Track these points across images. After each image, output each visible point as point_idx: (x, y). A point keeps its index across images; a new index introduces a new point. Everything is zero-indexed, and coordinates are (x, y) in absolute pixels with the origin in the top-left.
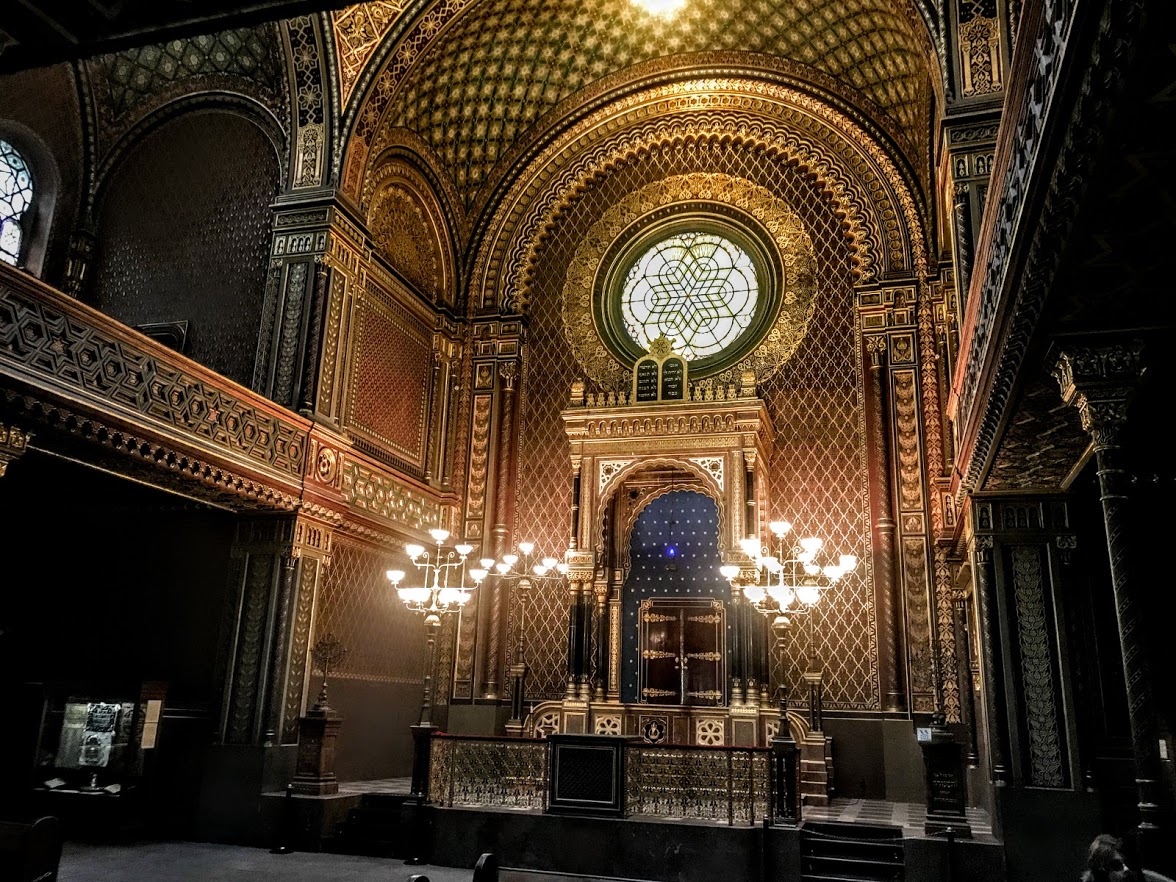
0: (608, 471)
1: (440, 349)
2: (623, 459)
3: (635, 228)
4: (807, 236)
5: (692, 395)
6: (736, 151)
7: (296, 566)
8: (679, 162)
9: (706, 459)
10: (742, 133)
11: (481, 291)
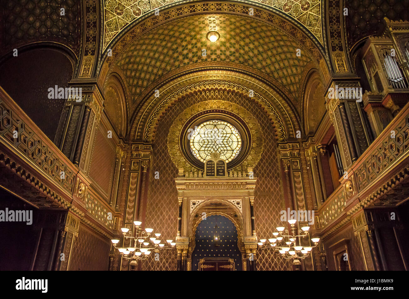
0: (194, 204)
1: (119, 153)
2: (201, 199)
3: (196, 116)
4: (259, 124)
5: (229, 175)
6: (233, 95)
7: (65, 235)
8: (212, 96)
9: (234, 200)
10: (235, 89)
11: (136, 133)
